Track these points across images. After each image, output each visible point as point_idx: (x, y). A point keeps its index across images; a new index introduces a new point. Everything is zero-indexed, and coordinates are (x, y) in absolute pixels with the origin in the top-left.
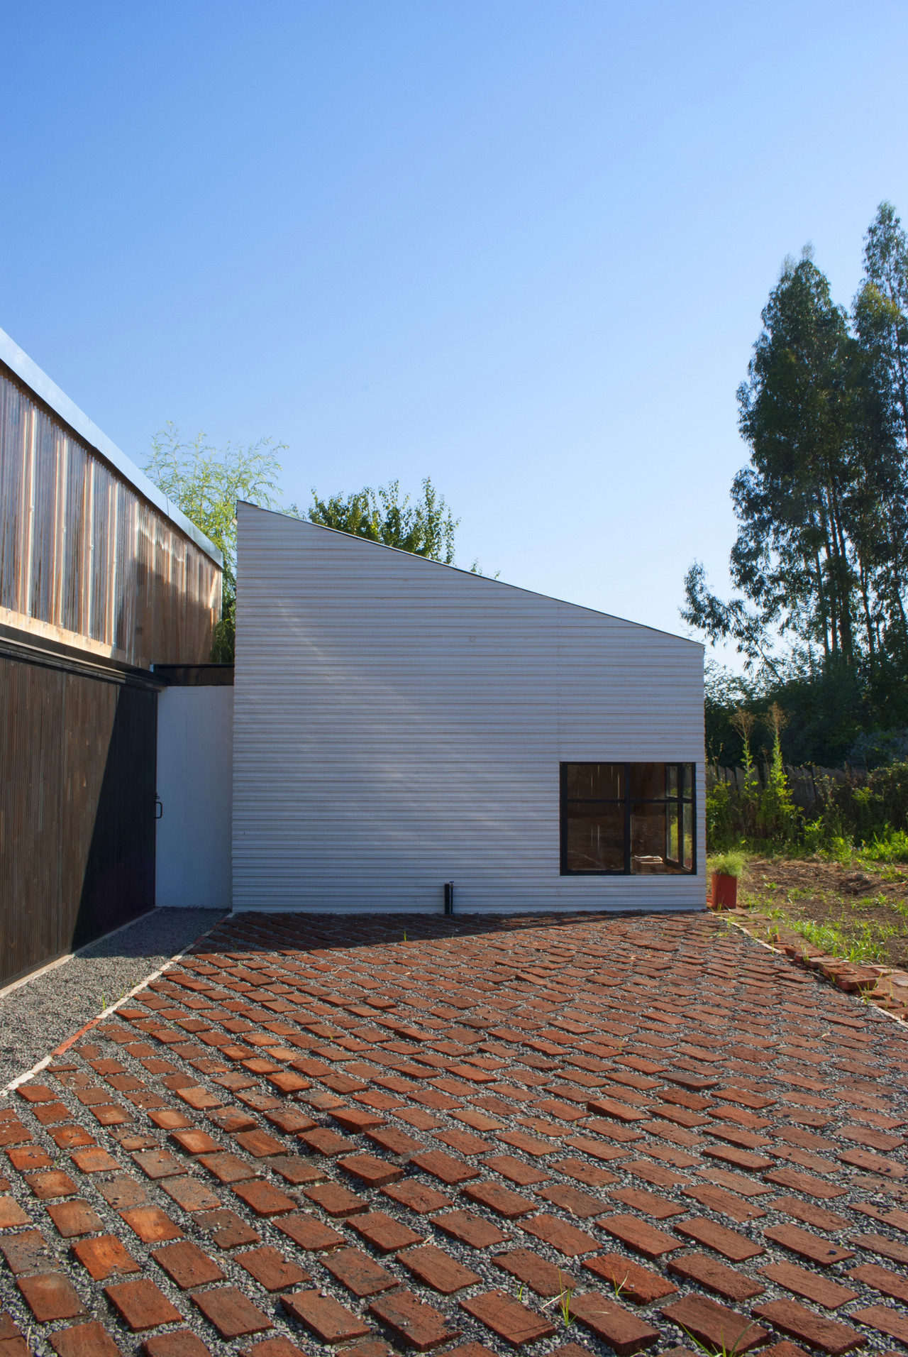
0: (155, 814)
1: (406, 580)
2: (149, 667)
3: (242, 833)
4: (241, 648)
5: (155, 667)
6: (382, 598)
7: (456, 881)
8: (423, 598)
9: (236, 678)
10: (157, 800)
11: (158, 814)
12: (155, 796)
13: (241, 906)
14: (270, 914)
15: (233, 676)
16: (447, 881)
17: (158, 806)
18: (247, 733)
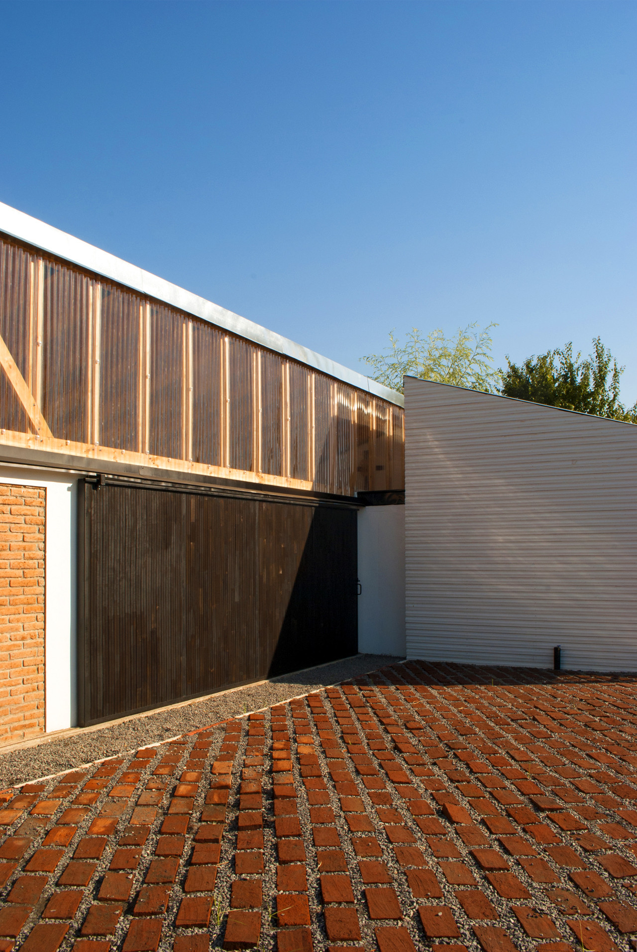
0: (357, 591)
1: (522, 421)
2: (354, 494)
3: (412, 606)
4: (409, 478)
5: (359, 493)
6: (505, 436)
7: (562, 645)
8: (536, 434)
9: (406, 499)
10: (359, 583)
11: (359, 593)
12: (357, 580)
13: (412, 655)
14: (430, 662)
15: (405, 498)
16: (556, 645)
17: (359, 586)
18: (414, 537)
